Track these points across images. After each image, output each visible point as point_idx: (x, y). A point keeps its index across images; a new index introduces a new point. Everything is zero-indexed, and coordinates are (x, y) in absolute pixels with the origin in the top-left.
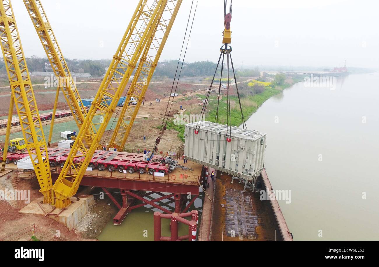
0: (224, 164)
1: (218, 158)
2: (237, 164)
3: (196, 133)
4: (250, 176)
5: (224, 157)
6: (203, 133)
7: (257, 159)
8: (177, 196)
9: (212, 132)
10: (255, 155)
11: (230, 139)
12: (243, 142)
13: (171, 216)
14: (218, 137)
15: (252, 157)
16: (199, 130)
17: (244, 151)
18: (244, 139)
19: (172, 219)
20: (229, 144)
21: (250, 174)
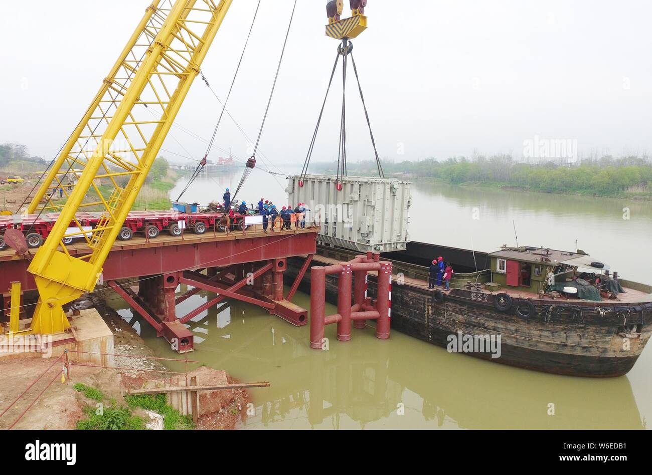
0: (335, 231)
3: (301, 185)
4: (368, 245)
6: (310, 183)
7: (385, 220)
8: (281, 264)
9: (320, 179)
10: (376, 209)
11: (340, 185)
12: (356, 186)
13: (342, 266)
14: (327, 185)
15: (372, 212)
16: (304, 180)
17: (359, 202)
18: (359, 182)
19: (346, 269)
20: (341, 194)
21: (368, 242)
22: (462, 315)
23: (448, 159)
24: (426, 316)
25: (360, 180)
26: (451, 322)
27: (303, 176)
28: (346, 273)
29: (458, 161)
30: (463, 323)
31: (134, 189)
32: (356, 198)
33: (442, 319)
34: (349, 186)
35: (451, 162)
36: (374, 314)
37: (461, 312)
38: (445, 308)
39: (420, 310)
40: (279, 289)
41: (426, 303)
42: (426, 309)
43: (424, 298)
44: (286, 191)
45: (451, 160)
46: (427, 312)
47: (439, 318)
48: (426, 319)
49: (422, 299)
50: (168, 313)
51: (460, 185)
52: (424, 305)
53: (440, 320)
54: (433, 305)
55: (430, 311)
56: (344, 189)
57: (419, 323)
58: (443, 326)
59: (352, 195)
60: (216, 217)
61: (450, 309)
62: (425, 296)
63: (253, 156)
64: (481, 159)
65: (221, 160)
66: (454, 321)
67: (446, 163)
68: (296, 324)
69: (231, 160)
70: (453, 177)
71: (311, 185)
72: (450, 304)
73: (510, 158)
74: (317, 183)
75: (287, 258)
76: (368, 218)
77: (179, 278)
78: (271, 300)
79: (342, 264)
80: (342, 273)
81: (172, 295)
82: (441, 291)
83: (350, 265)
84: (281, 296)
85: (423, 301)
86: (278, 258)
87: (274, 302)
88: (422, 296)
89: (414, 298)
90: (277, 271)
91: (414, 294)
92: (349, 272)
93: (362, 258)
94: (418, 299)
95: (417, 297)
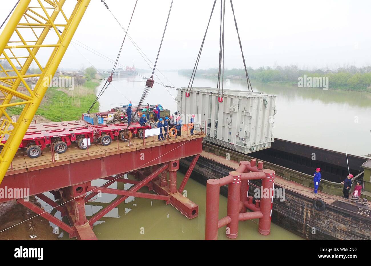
0: (216, 133)
1: (209, 125)
2: (230, 132)
3: (187, 96)
4: (245, 147)
5: (216, 123)
6: (195, 94)
7: (258, 126)
8: (175, 164)
9: (203, 92)
10: (252, 119)
11: (221, 98)
12: (236, 100)
13: (233, 177)
14: (209, 97)
15: (249, 121)
16: (190, 92)
17: (238, 113)
18: (238, 96)
19: (237, 180)
20: (221, 105)
21: (246, 145)
22: (345, 224)
23: (260, 68)
24: (305, 217)
25: (239, 95)
26: (332, 228)
27: (189, 89)
28: (236, 183)
29: (265, 69)
30: (345, 231)
31: (24, 121)
32: (236, 110)
33: (322, 224)
34: (229, 99)
35: (261, 70)
36: (258, 214)
37: (344, 222)
38: (326, 215)
39: (298, 211)
40: (173, 185)
41: (305, 207)
42: (305, 212)
43: (303, 202)
44: (176, 99)
45: (261, 68)
46: (305, 214)
47: (318, 222)
48: (304, 220)
49: (301, 203)
50: (78, 218)
51: (268, 83)
52: (303, 208)
53: (319, 224)
54: (313, 210)
55: (309, 215)
56: (225, 101)
57: (297, 222)
58: (322, 230)
59: (232, 107)
60: (119, 129)
61: (331, 217)
62: (304, 201)
63: (152, 77)
64: (279, 68)
65: (128, 68)
66: (334, 227)
67: (258, 70)
68: (190, 217)
69: (133, 68)
70: (263, 79)
71: (196, 96)
72: (332, 213)
73: (296, 67)
74: (201, 95)
75: (180, 159)
76: (246, 125)
77: (88, 187)
78: (167, 193)
79: (233, 175)
80: (233, 183)
81: (82, 203)
82: (322, 200)
83: (240, 176)
84: (175, 189)
85: (302, 205)
86: (172, 160)
87: (169, 195)
88: (302, 200)
89: (292, 201)
90: (172, 171)
91: (292, 198)
92: (239, 182)
93: (246, 165)
94: (297, 203)
95: (296, 201)
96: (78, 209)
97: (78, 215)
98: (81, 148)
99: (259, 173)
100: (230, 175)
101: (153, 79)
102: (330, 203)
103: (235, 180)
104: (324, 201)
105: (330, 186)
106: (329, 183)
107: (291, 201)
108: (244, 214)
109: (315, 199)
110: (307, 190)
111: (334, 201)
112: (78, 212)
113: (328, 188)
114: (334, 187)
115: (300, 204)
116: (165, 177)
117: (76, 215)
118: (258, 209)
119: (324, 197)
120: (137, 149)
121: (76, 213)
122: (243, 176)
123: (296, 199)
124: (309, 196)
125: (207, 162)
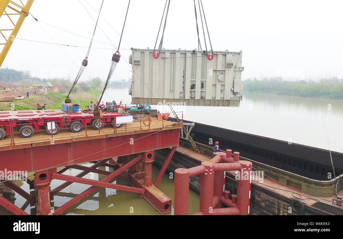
1: (193, 87)
3: (156, 56)
5: (202, 83)
8: (149, 156)
13: (205, 168)
19: (209, 170)
28: (209, 174)
29: (252, 80)
36: (234, 211)
39: (274, 213)
40: (148, 177)
41: (281, 209)
43: (279, 203)
45: (248, 79)
49: (276, 203)
50: (41, 208)
62: (280, 202)
63: (118, 52)
68: (161, 212)
75: (155, 150)
77: (52, 174)
78: (141, 185)
79: (205, 165)
80: (205, 174)
81: (45, 191)
82: (301, 200)
83: (213, 166)
84: (150, 181)
85: (278, 206)
86: (147, 151)
87: (143, 187)
88: (277, 200)
89: (267, 200)
90: (146, 162)
91: (267, 197)
92: (211, 173)
93: (222, 156)
94: (272, 203)
95: (270, 200)
96: (41, 198)
97: (41, 204)
98: (49, 133)
99: (234, 164)
100: (202, 165)
101: (119, 53)
102: (311, 205)
103: (207, 170)
104: (303, 202)
105: (311, 184)
106: (309, 181)
107: (265, 200)
108: (219, 209)
109: (292, 199)
110: (284, 188)
111: (315, 202)
112: (41, 201)
113: (308, 186)
114: (316, 185)
115: (276, 205)
116: (140, 170)
117: (39, 205)
118: (235, 205)
119: (303, 197)
120: (107, 136)
121: (39, 202)
122: (216, 167)
123: (271, 198)
124: (285, 195)
125: (180, 157)
